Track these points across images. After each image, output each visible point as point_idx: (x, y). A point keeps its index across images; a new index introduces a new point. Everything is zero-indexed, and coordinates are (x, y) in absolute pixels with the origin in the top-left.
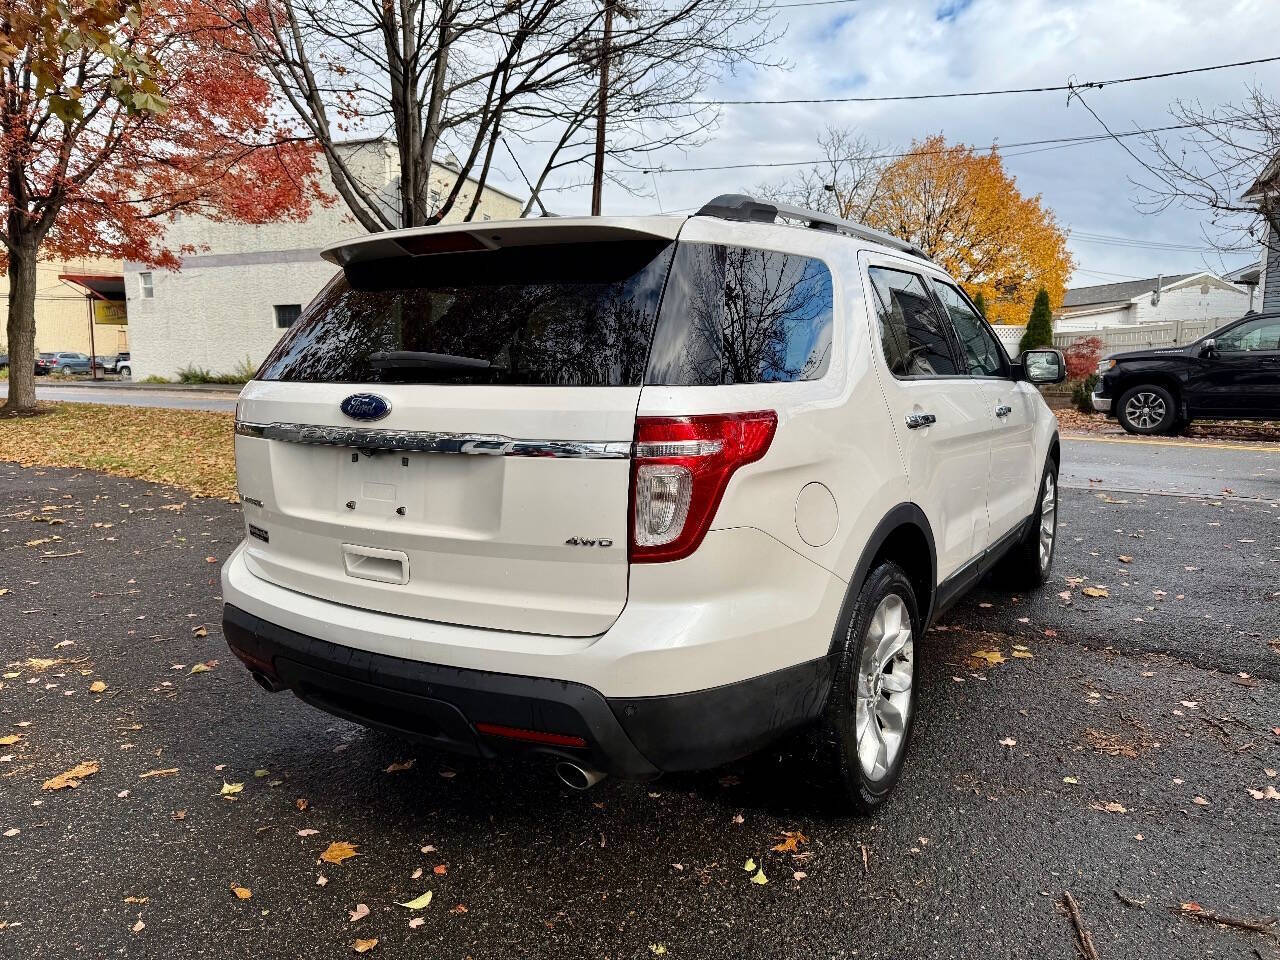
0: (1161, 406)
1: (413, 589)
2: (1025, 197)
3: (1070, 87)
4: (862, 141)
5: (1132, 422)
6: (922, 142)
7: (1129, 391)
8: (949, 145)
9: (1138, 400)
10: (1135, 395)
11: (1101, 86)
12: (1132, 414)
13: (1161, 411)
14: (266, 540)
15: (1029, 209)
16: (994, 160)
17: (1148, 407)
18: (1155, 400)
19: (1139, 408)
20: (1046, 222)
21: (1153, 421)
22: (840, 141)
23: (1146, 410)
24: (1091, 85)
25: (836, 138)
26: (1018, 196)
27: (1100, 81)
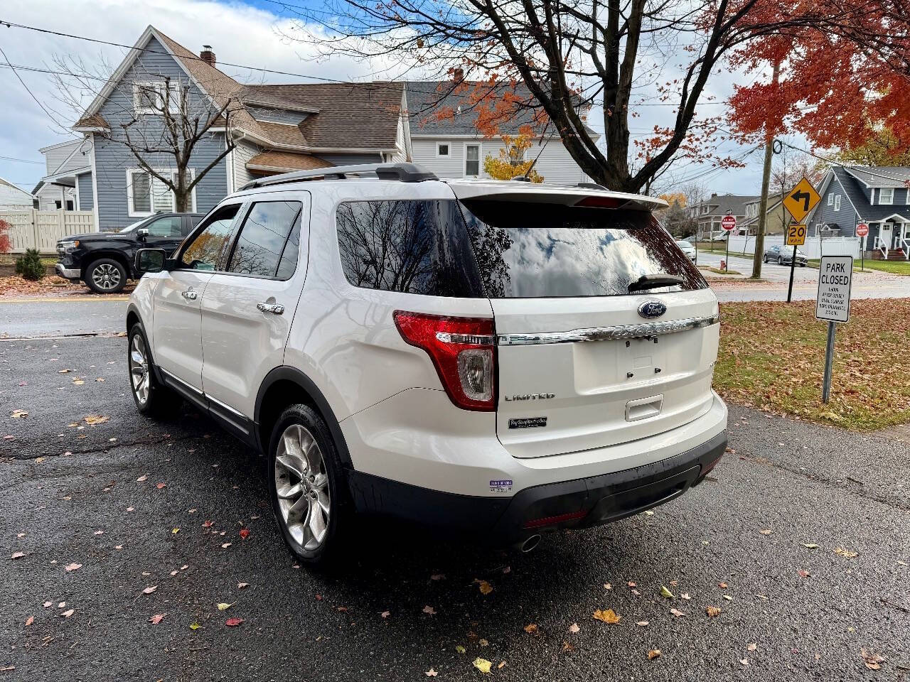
0: (116, 274)
5: (98, 285)
7: (94, 263)
9: (100, 269)
10: (97, 266)
12: (97, 279)
13: (117, 277)
17: (108, 274)
18: (112, 269)
19: (102, 275)
21: (113, 284)
23: (106, 276)
27: (9, 21)
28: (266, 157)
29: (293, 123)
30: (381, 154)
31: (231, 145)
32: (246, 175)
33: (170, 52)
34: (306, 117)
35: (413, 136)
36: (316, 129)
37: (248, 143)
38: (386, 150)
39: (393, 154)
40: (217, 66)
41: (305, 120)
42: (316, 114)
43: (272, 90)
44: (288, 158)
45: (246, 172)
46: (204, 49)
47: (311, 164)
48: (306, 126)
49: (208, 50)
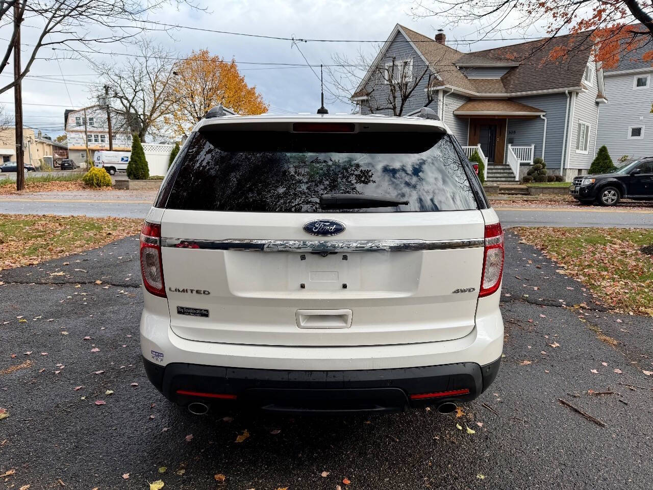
1: (355, 329)
2: (250, 86)
3: (293, 39)
4: (161, 46)
6: (197, 52)
8: (211, 55)
11: (306, 41)
14: (207, 316)
15: (251, 92)
16: (233, 66)
20: (259, 100)
22: (148, 44)
24: (302, 40)
25: (145, 42)
26: (246, 86)
27: (307, 39)
28: (470, 105)
29: (497, 77)
30: (567, 92)
31: (430, 99)
32: (453, 120)
33: (409, 40)
34: (507, 71)
35: (605, 74)
36: (514, 79)
37: (456, 96)
38: (571, 89)
39: (578, 91)
40: (446, 43)
41: (507, 73)
42: (517, 67)
43: (485, 54)
44: (488, 104)
45: (453, 117)
46: (438, 33)
47: (505, 107)
48: (507, 77)
49: (441, 32)
